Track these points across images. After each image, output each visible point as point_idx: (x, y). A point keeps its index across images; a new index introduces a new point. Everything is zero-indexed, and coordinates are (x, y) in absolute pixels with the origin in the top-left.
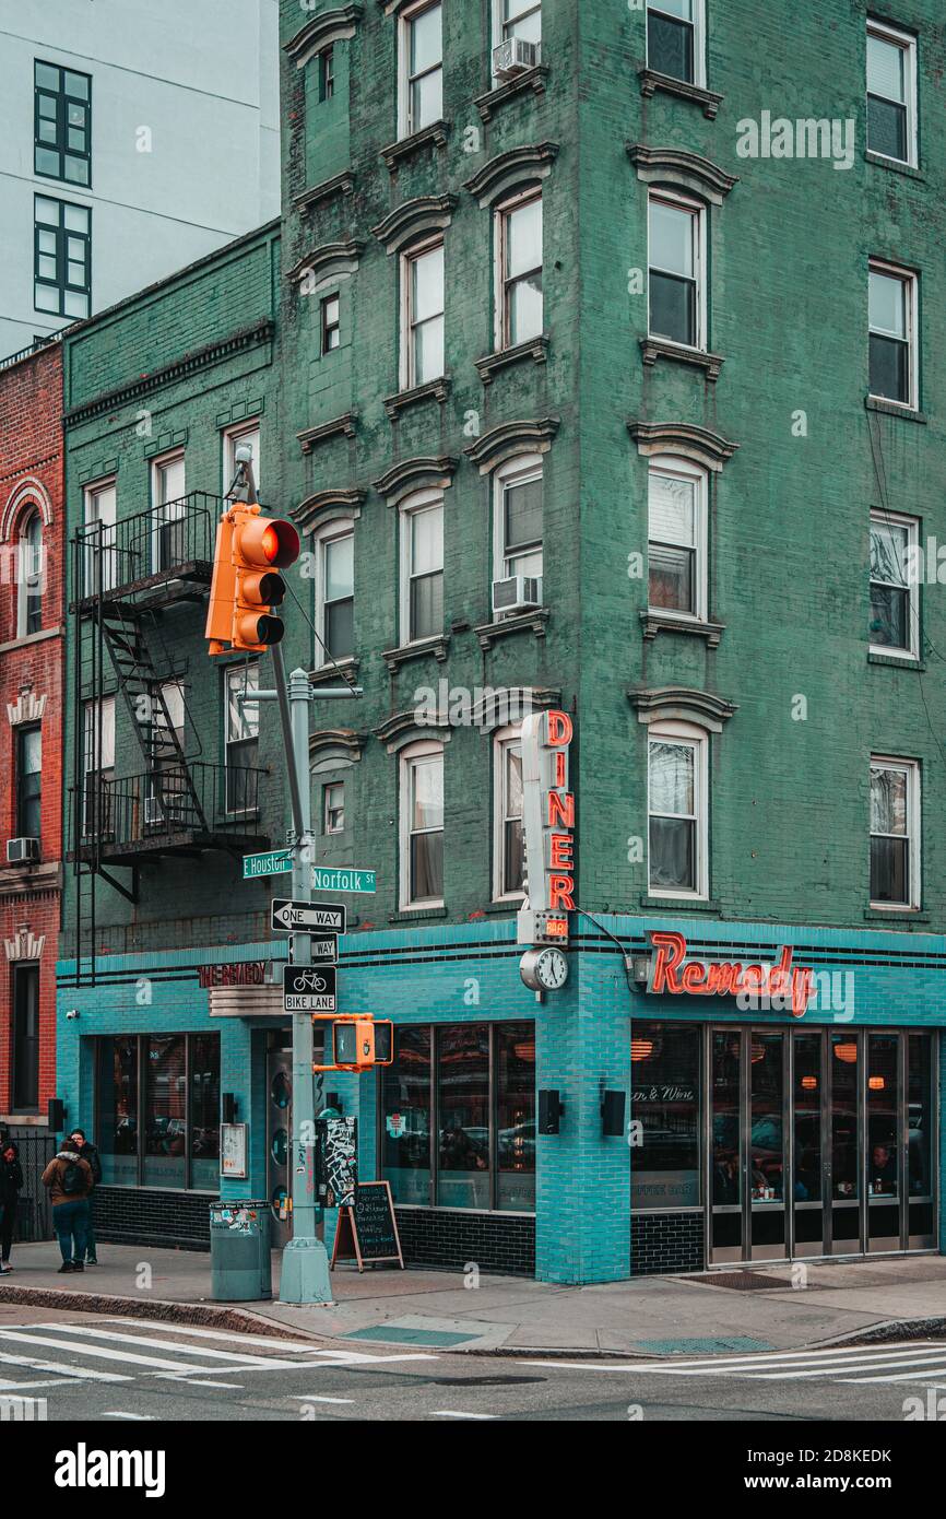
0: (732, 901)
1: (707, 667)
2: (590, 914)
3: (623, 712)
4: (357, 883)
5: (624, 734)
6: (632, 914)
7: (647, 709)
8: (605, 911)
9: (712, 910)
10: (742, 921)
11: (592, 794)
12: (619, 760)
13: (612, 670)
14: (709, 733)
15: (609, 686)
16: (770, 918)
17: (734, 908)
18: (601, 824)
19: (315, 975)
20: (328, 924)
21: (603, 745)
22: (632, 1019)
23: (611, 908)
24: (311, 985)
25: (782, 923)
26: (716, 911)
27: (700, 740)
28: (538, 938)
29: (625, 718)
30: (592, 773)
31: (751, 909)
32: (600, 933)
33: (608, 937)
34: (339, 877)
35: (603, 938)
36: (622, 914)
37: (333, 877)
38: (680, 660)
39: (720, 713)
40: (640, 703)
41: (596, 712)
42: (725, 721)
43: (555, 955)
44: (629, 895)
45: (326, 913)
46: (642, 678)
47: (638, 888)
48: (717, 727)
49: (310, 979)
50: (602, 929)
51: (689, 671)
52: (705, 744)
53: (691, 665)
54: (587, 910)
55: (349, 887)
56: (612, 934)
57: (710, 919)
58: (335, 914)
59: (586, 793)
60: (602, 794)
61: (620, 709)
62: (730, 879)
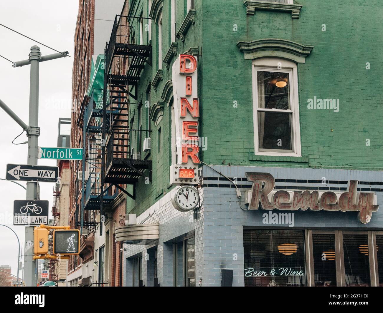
0: (318, 157)
1: (293, 28)
2: (211, 166)
3: (234, 54)
4: (70, 155)
5: (235, 66)
6: (242, 165)
7: (249, 51)
8: (223, 164)
9: (303, 162)
10: (325, 168)
11: (212, 98)
12: (231, 80)
13: (225, 32)
14: (297, 63)
15: (224, 41)
16: (347, 166)
17: (319, 161)
18: (219, 115)
19: (34, 205)
20: (46, 177)
21: (220, 72)
22: (244, 227)
23: (227, 162)
24: (32, 211)
25: (356, 168)
26: (306, 163)
27: (292, 69)
28: (176, 180)
29: (235, 57)
30: (212, 87)
31: (332, 161)
32: (219, 176)
33: (225, 179)
34: (58, 152)
35: (221, 179)
36: (235, 165)
37: (54, 152)
38: (273, 25)
39: (301, 51)
40: (243, 48)
41: (215, 55)
42: (307, 56)
43: (190, 190)
44: (240, 154)
45: (44, 171)
46: (247, 36)
47: (248, 150)
48: (302, 60)
49: (32, 208)
50: (220, 174)
51: (280, 31)
52: (295, 70)
53: (282, 27)
54: (210, 163)
55: (64, 157)
56: (227, 177)
57: (301, 167)
58: (51, 172)
59: (208, 98)
60: (219, 98)
61: (231, 52)
62: (316, 144)
